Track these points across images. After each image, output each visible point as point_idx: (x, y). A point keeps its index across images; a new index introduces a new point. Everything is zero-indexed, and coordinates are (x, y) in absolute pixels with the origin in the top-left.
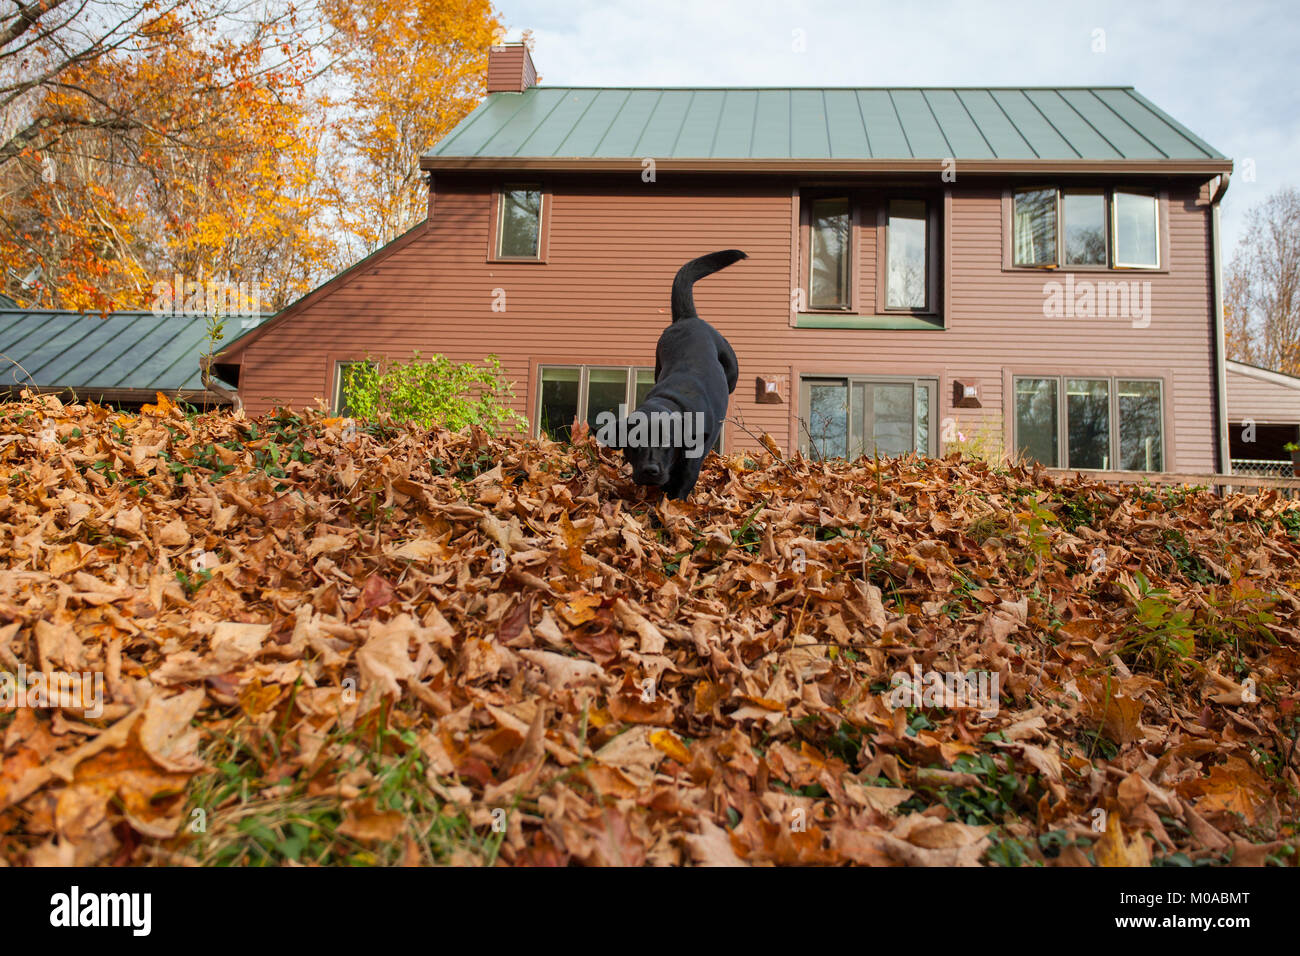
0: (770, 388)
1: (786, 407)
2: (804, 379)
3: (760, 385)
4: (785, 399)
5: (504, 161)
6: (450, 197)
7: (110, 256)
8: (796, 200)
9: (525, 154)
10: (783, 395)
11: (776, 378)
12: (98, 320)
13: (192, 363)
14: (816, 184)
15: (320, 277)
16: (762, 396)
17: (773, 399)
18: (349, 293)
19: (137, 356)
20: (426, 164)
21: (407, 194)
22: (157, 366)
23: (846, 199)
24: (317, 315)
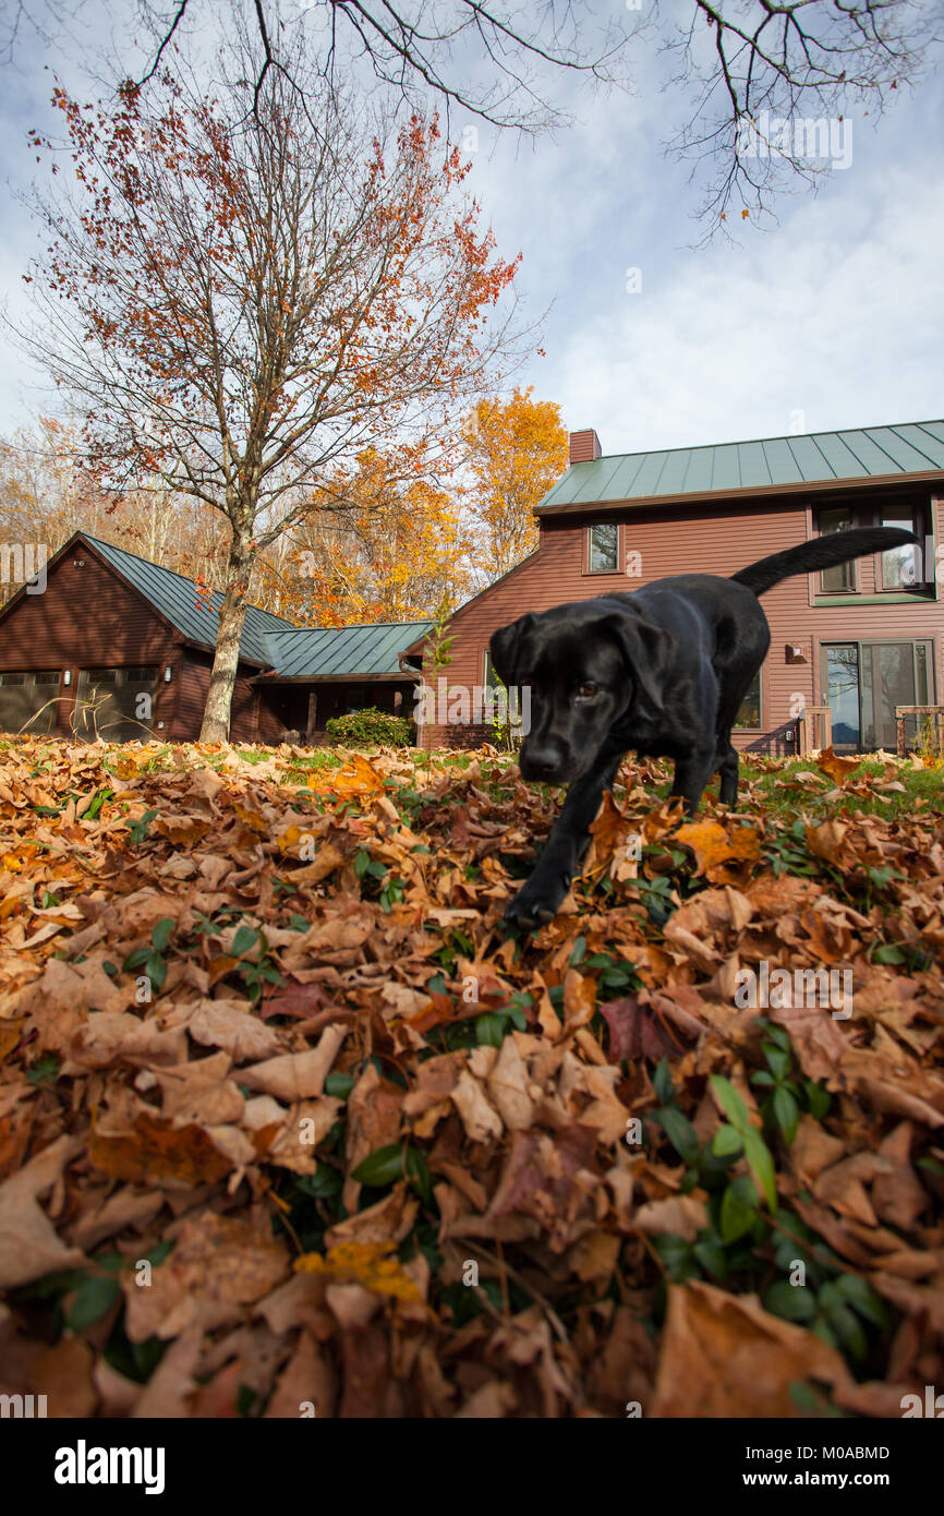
0: (797, 652)
1: (810, 665)
2: (823, 644)
3: (789, 650)
4: (809, 660)
5: (590, 504)
6: (553, 533)
7: (345, 595)
8: (809, 513)
9: (604, 498)
10: (807, 657)
11: (801, 645)
12: (336, 633)
13: (393, 656)
14: (824, 499)
15: (464, 599)
16: (790, 657)
17: (800, 660)
18: (489, 604)
19: (360, 653)
20: (536, 512)
21: (513, 542)
22: (372, 658)
23: (846, 509)
24: (468, 619)
